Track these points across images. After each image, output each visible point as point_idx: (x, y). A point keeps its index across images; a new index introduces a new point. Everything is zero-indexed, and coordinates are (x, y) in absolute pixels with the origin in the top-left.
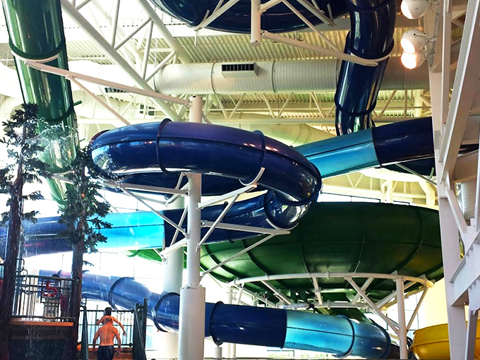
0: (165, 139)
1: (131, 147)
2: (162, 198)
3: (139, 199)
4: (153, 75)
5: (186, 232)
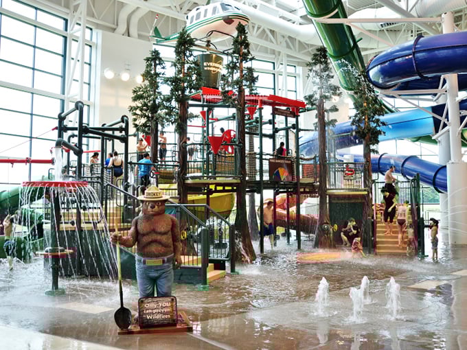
0: (420, 52)
1: (396, 63)
2: (429, 97)
3: (405, 100)
4: (414, 5)
5: (448, 121)
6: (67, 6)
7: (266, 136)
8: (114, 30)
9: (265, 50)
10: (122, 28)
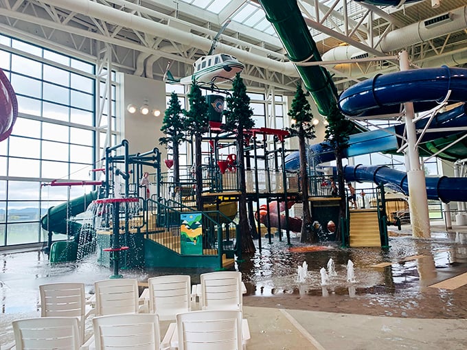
4: (379, 42)
5: (406, 138)
6: (95, 55)
7: (259, 157)
8: (133, 72)
9: (257, 85)
10: (140, 71)
